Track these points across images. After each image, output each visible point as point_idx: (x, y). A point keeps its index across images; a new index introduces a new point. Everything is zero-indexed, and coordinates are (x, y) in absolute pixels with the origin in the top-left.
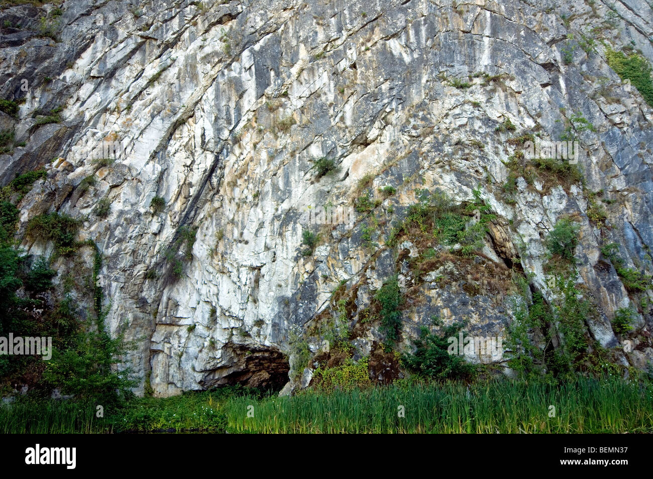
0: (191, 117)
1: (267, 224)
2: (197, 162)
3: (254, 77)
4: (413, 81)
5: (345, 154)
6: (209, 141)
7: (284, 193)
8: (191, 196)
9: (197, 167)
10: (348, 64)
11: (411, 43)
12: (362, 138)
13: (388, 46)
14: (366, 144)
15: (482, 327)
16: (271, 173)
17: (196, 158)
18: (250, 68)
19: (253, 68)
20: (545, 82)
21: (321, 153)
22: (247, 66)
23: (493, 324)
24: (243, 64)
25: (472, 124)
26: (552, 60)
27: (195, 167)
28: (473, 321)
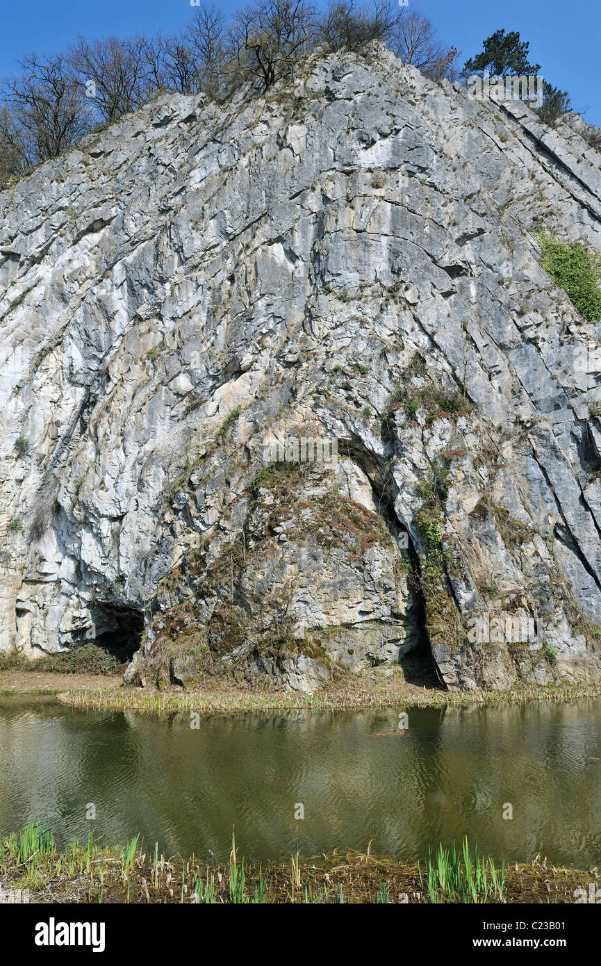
0: (59, 344)
1: (128, 469)
2: (65, 397)
3: (126, 294)
4: (295, 295)
5: (217, 385)
6: (77, 373)
7: (147, 432)
8: (59, 436)
9: (65, 402)
10: (226, 275)
11: (296, 247)
12: (235, 365)
13: (270, 252)
14: (240, 372)
15: (334, 585)
16: (136, 409)
17: (64, 392)
18: (122, 284)
19: (125, 283)
20: (446, 290)
21: (190, 384)
22: (119, 282)
23: (347, 580)
24: (114, 280)
25: (356, 346)
26: (459, 261)
27: (63, 402)
28: (324, 578)
